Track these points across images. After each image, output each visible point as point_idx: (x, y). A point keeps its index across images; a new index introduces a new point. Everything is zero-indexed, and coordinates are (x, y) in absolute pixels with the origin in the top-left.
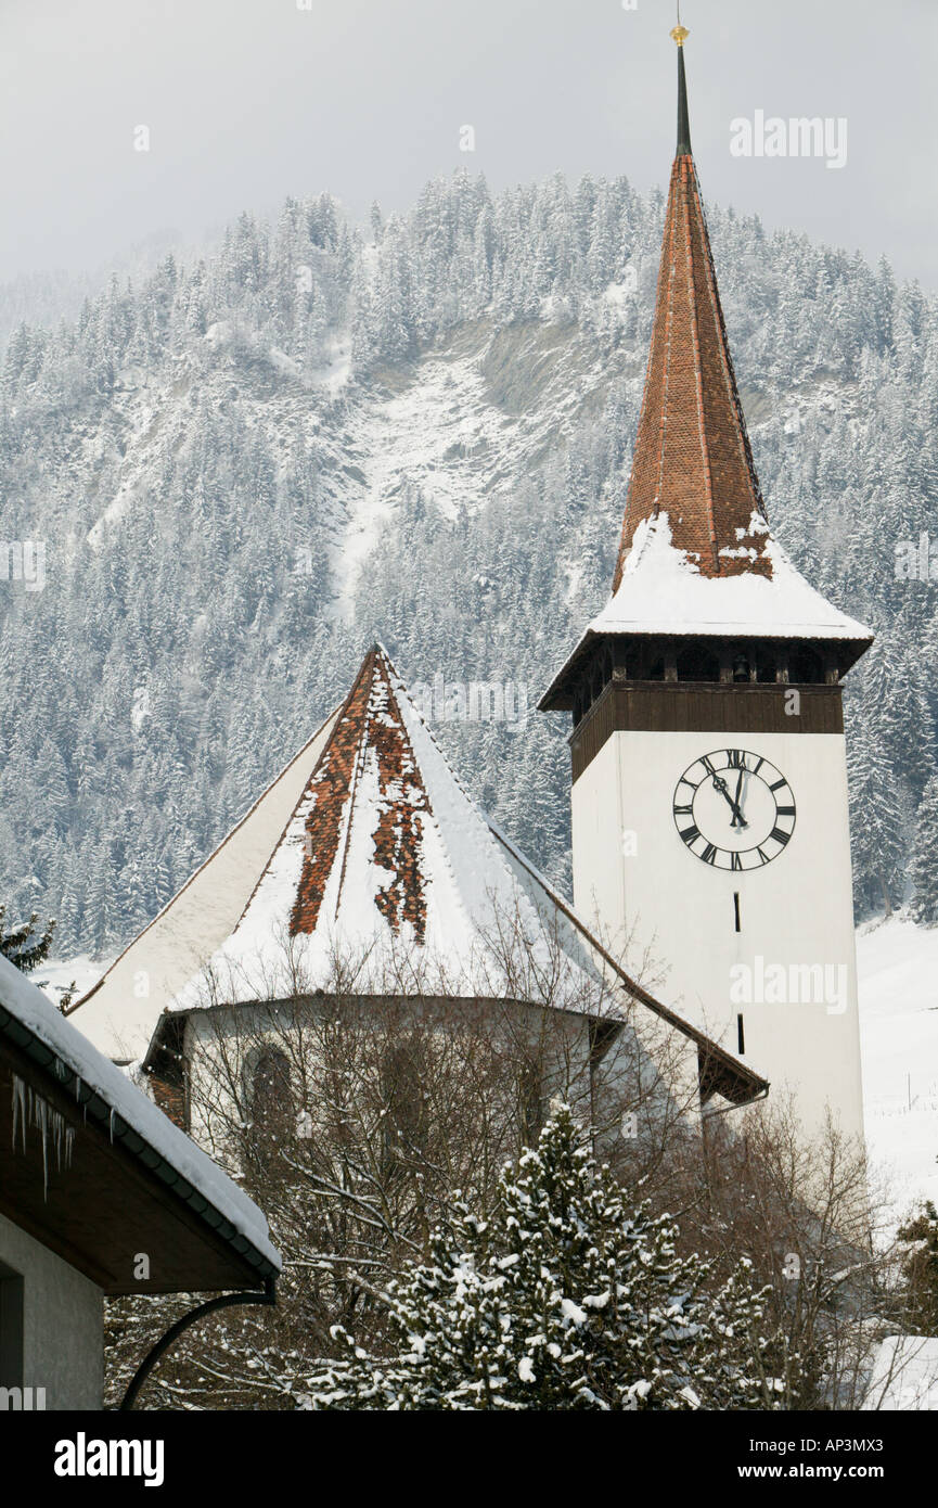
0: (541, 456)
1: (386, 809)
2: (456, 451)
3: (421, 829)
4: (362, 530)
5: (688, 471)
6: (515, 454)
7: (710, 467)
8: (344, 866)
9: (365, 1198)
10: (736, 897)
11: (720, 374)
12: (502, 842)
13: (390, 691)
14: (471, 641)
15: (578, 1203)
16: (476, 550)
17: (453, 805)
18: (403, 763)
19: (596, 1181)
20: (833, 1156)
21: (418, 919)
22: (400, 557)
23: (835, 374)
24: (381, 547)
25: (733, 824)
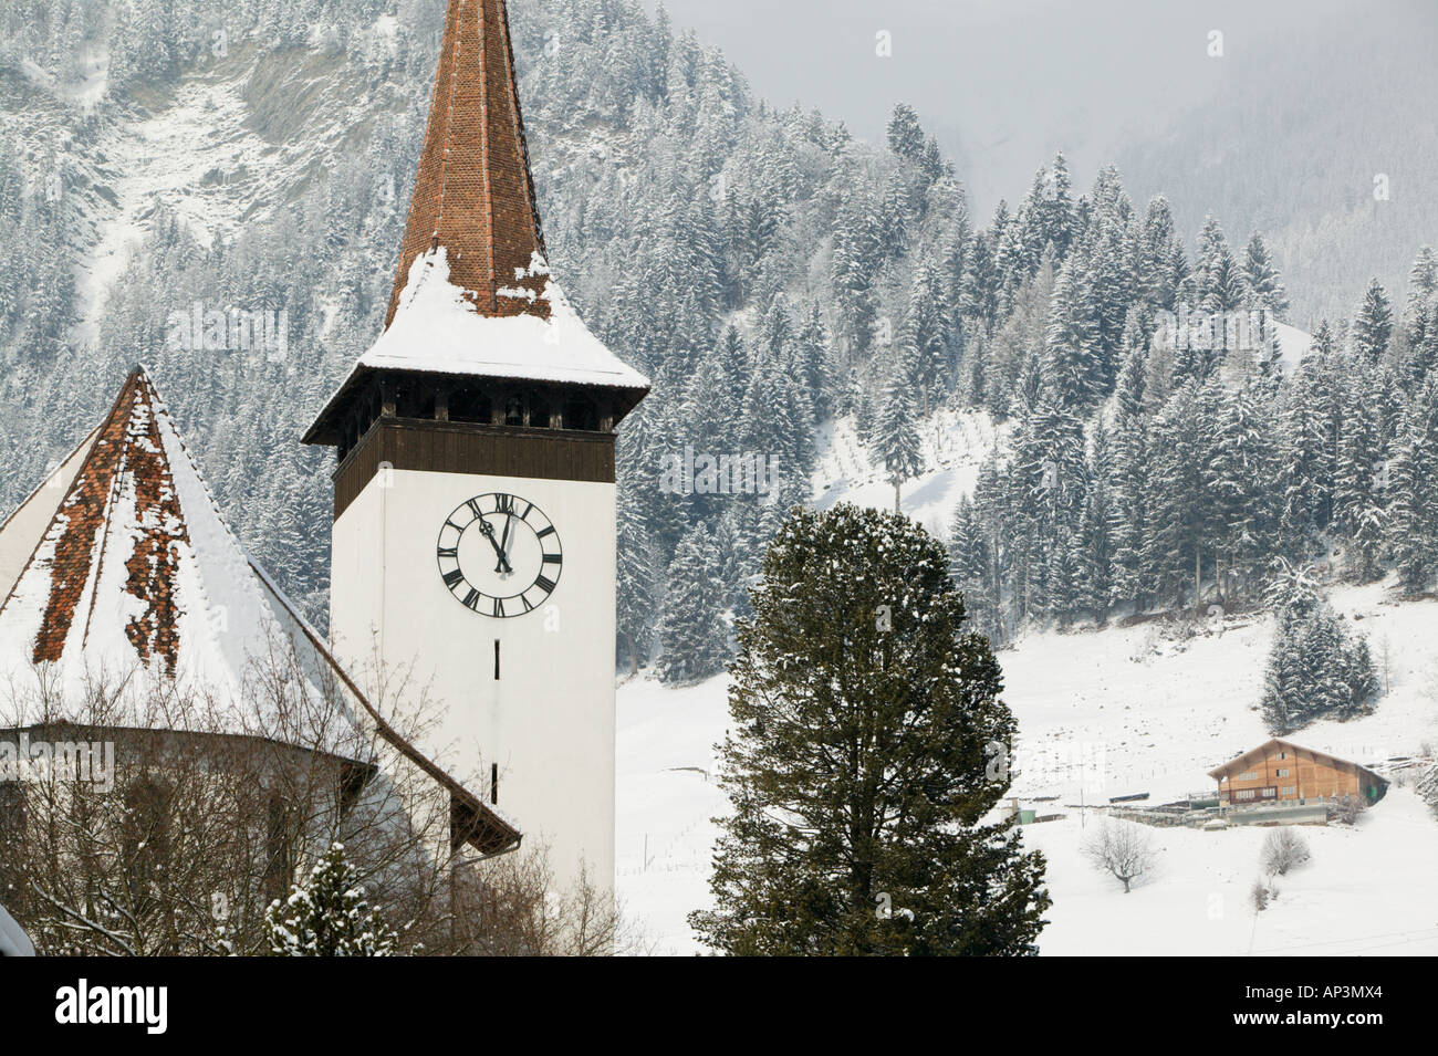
0: (301, 187)
1: (141, 536)
2: (214, 176)
3: (177, 558)
4: (111, 253)
5: (469, 206)
6: (275, 183)
7: (492, 202)
8: (95, 594)
9: (117, 933)
10: (497, 644)
11: (507, 109)
12: (260, 576)
13: (151, 415)
14: (220, 373)
15: (347, 945)
16: (230, 280)
17: (211, 536)
18: (161, 490)
19: (367, 923)
20: (586, 913)
21: (169, 652)
22: (150, 282)
23: (606, 121)
24: (131, 271)
25: (498, 570)
